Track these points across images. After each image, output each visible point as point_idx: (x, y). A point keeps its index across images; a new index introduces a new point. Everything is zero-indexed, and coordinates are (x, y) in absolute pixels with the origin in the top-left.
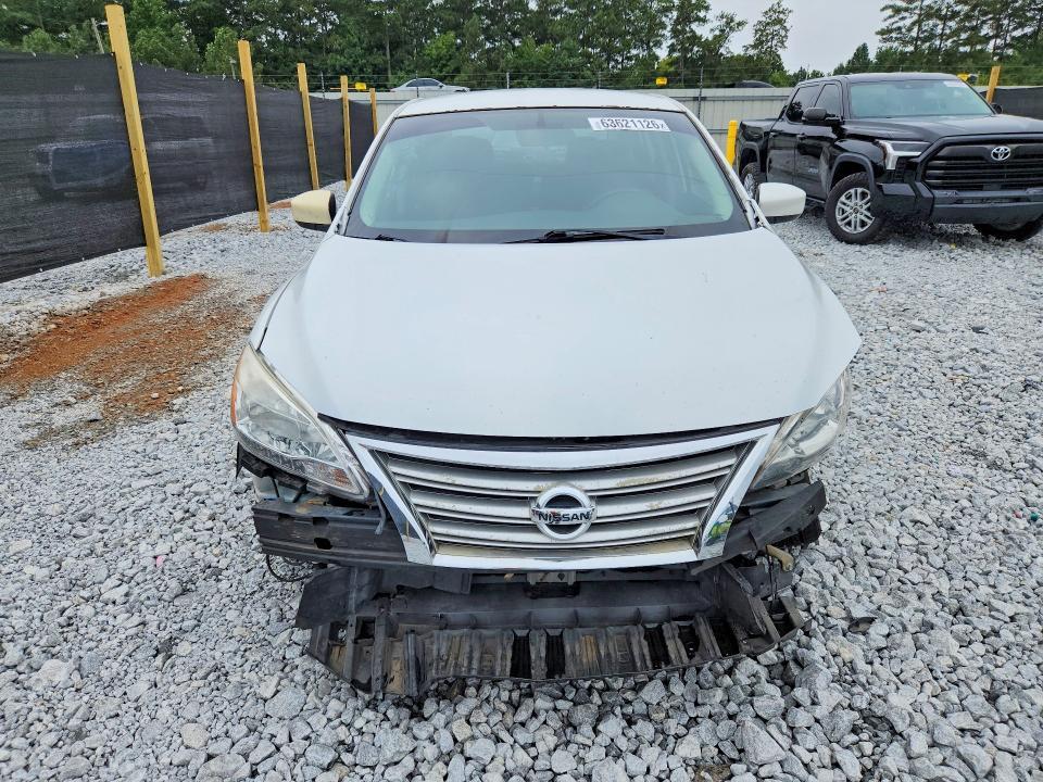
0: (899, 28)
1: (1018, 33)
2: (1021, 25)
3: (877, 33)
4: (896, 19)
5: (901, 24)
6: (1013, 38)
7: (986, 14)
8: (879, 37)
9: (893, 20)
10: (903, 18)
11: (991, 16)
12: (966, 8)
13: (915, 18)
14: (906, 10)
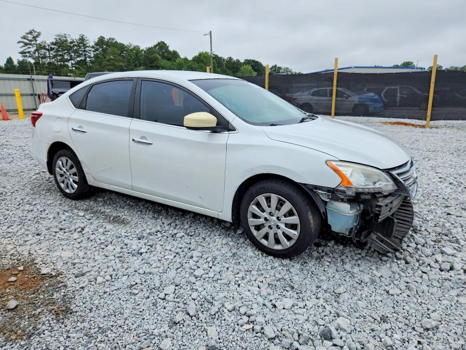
0: (29, 52)
1: (79, 59)
2: (78, 56)
3: (19, 53)
4: (26, 48)
5: (29, 50)
6: (78, 61)
7: (65, 50)
8: (21, 55)
9: (24, 48)
10: (30, 48)
11: (66, 51)
12: (57, 47)
13: (35, 48)
14: (30, 44)
